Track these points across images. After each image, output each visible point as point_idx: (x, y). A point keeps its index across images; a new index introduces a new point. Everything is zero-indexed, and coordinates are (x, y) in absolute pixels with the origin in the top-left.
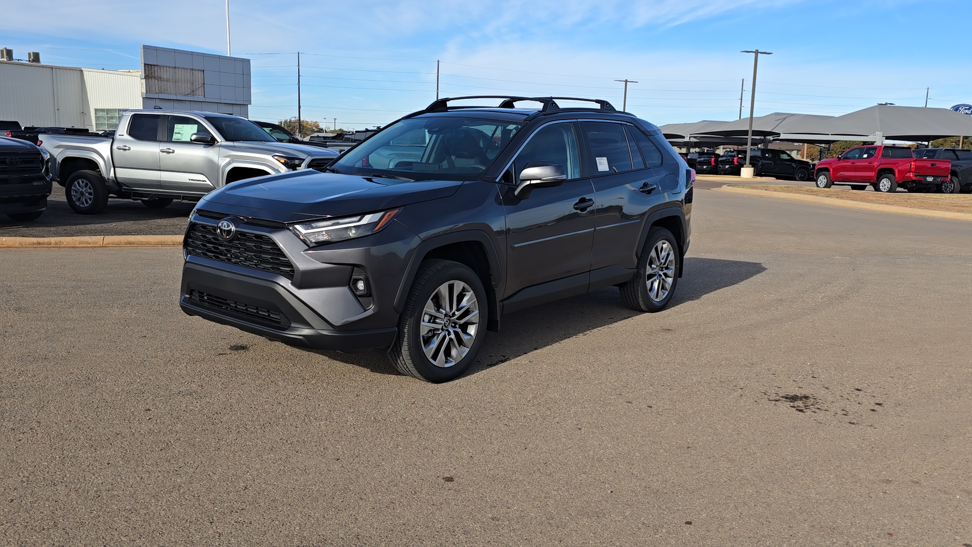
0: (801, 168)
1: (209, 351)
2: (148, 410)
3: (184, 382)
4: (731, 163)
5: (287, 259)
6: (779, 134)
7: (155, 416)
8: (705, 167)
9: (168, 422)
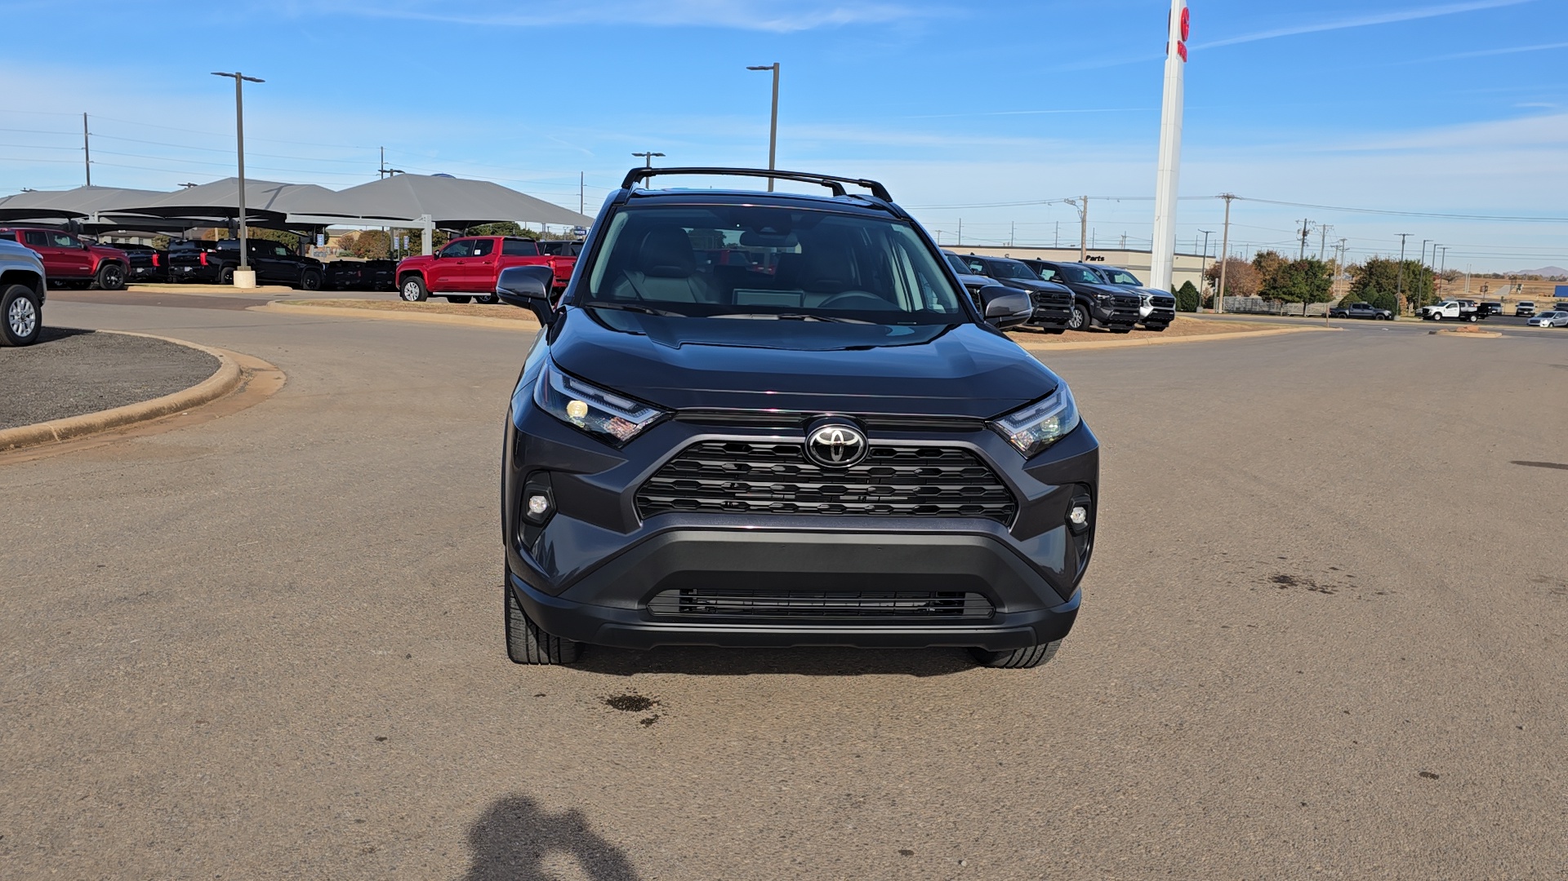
0: (308, 269)
1: (604, 724)
2: (904, 853)
3: (772, 787)
4: (194, 262)
5: (1002, 487)
6: (284, 216)
7: (947, 855)
8: (140, 270)
9: (999, 855)
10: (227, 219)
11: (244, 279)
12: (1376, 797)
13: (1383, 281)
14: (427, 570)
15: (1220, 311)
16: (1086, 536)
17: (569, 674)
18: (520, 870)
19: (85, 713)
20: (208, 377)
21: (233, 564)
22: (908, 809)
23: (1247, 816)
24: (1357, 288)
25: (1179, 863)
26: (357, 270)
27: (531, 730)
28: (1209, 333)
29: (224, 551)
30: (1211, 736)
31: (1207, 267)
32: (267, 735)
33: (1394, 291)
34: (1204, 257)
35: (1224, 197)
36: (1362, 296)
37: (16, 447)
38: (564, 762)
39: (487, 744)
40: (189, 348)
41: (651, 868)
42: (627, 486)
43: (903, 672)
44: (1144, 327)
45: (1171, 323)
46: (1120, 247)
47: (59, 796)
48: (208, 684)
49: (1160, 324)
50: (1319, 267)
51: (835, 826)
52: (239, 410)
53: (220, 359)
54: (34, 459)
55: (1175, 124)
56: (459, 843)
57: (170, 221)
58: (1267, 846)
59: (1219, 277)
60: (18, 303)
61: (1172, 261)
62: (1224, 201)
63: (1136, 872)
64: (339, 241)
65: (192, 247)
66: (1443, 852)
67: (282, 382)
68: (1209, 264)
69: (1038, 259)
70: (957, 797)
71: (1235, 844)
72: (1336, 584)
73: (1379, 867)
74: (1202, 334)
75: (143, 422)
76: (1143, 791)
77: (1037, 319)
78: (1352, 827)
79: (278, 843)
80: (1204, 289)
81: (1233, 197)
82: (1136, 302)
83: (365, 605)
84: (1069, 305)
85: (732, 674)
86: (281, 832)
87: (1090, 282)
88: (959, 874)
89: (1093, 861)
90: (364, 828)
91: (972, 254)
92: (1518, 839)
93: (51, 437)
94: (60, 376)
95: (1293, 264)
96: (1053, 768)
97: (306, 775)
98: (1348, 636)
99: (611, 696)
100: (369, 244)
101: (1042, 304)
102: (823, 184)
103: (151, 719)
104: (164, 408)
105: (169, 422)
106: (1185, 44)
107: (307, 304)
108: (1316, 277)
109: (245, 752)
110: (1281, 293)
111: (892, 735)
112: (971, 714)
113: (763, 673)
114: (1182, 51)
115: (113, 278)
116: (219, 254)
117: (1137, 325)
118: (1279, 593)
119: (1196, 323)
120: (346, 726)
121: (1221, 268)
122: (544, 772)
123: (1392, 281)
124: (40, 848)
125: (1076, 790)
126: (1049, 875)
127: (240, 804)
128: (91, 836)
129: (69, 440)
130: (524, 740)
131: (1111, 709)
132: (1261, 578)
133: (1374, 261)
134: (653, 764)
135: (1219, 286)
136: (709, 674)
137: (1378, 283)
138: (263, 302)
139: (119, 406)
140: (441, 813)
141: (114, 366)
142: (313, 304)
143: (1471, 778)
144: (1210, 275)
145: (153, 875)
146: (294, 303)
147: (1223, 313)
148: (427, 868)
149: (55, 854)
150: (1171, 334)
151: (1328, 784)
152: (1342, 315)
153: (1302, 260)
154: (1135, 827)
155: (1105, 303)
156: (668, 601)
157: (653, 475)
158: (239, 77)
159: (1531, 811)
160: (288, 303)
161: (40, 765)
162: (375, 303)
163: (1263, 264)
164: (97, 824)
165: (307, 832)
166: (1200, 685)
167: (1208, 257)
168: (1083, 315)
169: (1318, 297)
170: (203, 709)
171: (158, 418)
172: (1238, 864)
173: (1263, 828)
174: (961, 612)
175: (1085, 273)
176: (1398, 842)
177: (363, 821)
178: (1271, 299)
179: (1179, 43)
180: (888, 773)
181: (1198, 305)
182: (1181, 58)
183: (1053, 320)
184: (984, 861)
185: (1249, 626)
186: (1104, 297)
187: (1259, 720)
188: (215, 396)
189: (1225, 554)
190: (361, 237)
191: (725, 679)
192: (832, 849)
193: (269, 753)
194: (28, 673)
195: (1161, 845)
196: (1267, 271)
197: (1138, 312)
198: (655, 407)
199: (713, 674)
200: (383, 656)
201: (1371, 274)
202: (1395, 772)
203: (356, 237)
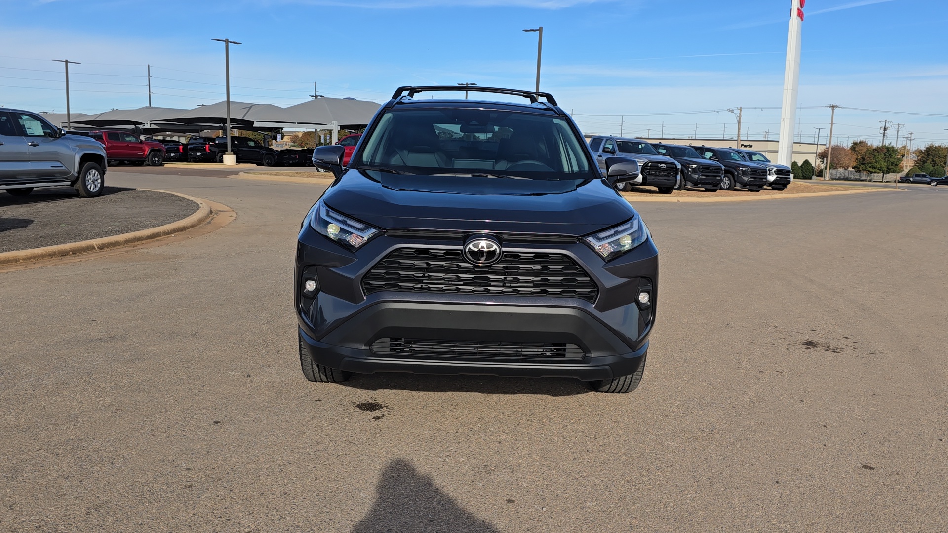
0: (267, 154)
1: (350, 418)
2: (509, 501)
3: (440, 459)
4: (202, 150)
5: (589, 279)
6: (252, 123)
7: (536, 504)
8: (172, 155)
9: (569, 505)
10: (222, 125)
11: (229, 160)
12: (828, 480)
13: (937, 160)
14: (276, 326)
15: (827, 179)
16: (650, 311)
17: (340, 388)
18: (273, 501)
19: (55, 402)
20: (190, 215)
21: (167, 321)
22: (520, 475)
23: (738, 488)
24: (919, 164)
25: (683, 515)
26: (296, 154)
27: (306, 420)
28: (814, 192)
29: (165, 314)
30: (730, 438)
31: (819, 151)
32: (153, 418)
33: (944, 166)
34: (817, 144)
35: (831, 106)
36: (922, 169)
37: (73, 254)
38: (319, 440)
39: (278, 428)
40: (185, 199)
41: (351, 504)
42: (357, 275)
43: (544, 394)
44: (771, 188)
45: (788, 186)
46: (764, 139)
47: (25, 448)
48: (129, 389)
49: (781, 186)
50: (893, 150)
51: (471, 484)
52: (204, 234)
53: (201, 205)
54: (81, 261)
55: (795, 61)
56: (242, 484)
57: (191, 126)
58: (745, 507)
59: (827, 158)
60: (91, 172)
61: (792, 146)
62: (831, 109)
63: (654, 519)
64: (291, 138)
65: (202, 141)
66: (862, 516)
67: (233, 218)
68: (821, 149)
69: (703, 146)
70: (554, 469)
71: (724, 505)
72: (844, 347)
73: (815, 523)
74: (810, 192)
75: (148, 240)
76: (675, 470)
77: (700, 183)
78: (805, 497)
79: (138, 480)
80: (817, 165)
81: (837, 107)
82: (764, 172)
83: (233, 346)
84: (721, 174)
85: (438, 392)
86: (142, 473)
87: (736, 160)
88: (540, 516)
89: (628, 512)
90: (190, 474)
91: (660, 143)
92: (916, 510)
93: (94, 248)
94: (108, 214)
95: (875, 149)
96: (621, 454)
97: (168, 441)
98: (842, 379)
99: (360, 402)
100: (308, 140)
101: (703, 174)
102: (524, 96)
103: (90, 407)
104: (160, 233)
105: (162, 241)
106: (802, 10)
107: (261, 174)
108: (891, 157)
109: (137, 428)
110: (867, 167)
111: (525, 431)
112: (579, 420)
113: (457, 391)
114: (800, 14)
115: (156, 159)
116: (216, 145)
117: (765, 187)
118: (804, 352)
119: (807, 185)
120: (200, 414)
121: (828, 152)
122: (306, 445)
123: (943, 159)
124: (5, 477)
125: (631, 468)
126: (597, 519)
127: (124, 458)
128: (35, 472)
129: (104, 250)
130: (300, 426)
131: (669, 420)
132: (795, 342)
133: (931, 147)
134: (372, 443)
135: (826, 163)
136: (424, 391)
137: (933, 161)
138: (236, 173)
139: (135, 231)
140: (237, 466)
141: (140, 208)
142: (265, 174)
143: (896, 471)
144: (822, 156)
145: (62, 495)
146: (254, 174)
147: (829, 180)
148: (219, 498)
149: (12, 481)
150: (788, 193)
151: (798, 470)
152: (908, 181)
153: (882, 146)
154: (662, 492)
155: (744, 173)
156: (383, 346)
157: (372, 268)
158: (227, 42)
159: (932, 492)
160: (251, 173)
161: (21, 431)
162: (300, 173)
163: (856, 149)
164: (41, 465)
165: (157, 474)
166: (733, 407)
167: (821, 145)
168: (730, 181)
169: (892, 170)
170: (121, 402)
171: (157, 239)
172: (722, 518)
173: (746, 496)
174: (564, 355)
175: (732, 154)
176: (833, 508)
177: (191, 469)
178: (860, 171)
179: (798, 9)
180: (514, 453)
181: (813, 175)
182: (799, 19)
183: (710, 184)
184: (558, 509)
185: (777, 371)
186: (744, 169)
187: (765, 430)
188: (192, 226)
189: (776, 327)
190: (303, 136)
191: (432, 394)
192: (465, 497)
193: (150, 429)
194: (31, 379)
195: (675, 504)
196: (859, 153)
197: (766, 178)
198: (375, 227)
199: (425, 391)
200: (234, 375)
201: (928, 155)
202: (846, 465)
203: (300, 135)
